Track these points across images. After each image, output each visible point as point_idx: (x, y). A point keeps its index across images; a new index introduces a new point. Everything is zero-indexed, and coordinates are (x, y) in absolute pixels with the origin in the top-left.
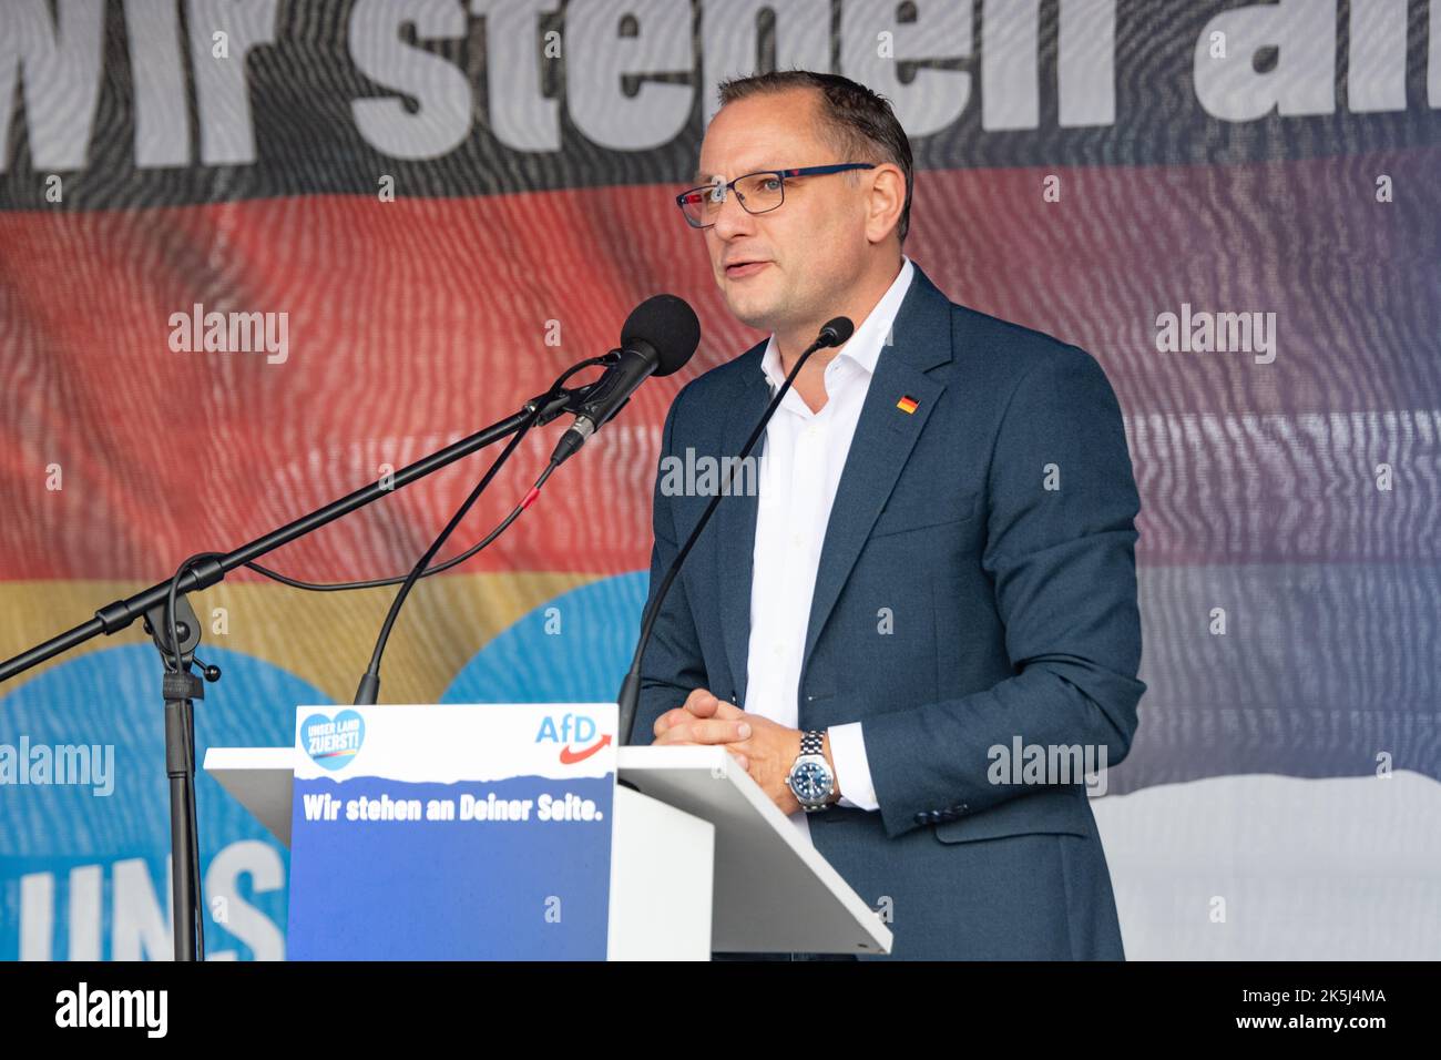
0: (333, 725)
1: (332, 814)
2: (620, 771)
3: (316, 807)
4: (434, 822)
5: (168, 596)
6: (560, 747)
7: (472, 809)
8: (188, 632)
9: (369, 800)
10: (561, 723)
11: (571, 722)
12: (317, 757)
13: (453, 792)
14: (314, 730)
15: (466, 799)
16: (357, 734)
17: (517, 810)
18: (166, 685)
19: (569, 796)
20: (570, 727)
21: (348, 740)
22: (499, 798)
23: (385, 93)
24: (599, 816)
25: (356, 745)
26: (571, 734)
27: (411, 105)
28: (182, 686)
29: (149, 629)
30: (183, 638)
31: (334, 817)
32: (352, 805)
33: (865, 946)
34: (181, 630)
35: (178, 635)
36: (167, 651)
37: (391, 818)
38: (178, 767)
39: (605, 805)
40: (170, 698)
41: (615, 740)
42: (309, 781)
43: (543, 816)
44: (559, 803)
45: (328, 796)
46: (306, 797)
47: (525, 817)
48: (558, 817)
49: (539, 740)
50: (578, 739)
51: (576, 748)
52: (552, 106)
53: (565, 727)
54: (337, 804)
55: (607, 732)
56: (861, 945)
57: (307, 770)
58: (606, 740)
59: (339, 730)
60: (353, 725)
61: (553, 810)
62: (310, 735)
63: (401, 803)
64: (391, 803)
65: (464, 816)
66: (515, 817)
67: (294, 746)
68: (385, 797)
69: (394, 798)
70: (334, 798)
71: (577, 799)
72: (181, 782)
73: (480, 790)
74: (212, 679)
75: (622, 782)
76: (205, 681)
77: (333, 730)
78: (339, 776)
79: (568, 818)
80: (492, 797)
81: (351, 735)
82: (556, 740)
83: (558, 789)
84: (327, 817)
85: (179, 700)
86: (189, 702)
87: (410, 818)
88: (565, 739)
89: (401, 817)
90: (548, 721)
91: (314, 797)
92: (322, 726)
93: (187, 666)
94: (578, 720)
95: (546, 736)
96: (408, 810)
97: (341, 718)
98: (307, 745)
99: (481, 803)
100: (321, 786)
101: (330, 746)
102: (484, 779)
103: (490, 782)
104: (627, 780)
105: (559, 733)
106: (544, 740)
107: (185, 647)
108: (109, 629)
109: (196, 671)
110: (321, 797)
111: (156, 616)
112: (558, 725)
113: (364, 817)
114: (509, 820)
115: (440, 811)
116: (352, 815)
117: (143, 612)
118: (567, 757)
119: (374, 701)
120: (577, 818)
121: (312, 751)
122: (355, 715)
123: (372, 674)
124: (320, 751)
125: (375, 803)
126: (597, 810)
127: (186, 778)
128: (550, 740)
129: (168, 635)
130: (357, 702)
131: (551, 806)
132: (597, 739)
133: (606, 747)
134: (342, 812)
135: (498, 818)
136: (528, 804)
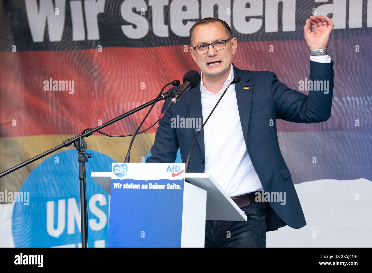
0: (120, 167)
1: (120, 187)
2: (185, 178)
3: (116, 186)
4: (143, 189)
5: (80, 138)
6: (172, 172)
7: (152, 186)
8: (84, 146)
9: (128, 184)
10: (172, 167)
11: (175, 167)
12: (116, 174)
13: (147, 182)
14: (116, 168)
15: (150, 184)
16: (126, 169)
17: (162, 187)
18: (79, 158)
19: (174, 184)
20: (174, 168)
21: (123, 170)
22: (158, 184)
23: (129, 24)
24: (181, 188)
25: (126, 172)
26: (174, 170)
27: (135, 27)
28: (83, 159)
29: (75, 146)
30: (83, 148)
31: (120, 188)
32: (124, 185)
33: (241, 219)
34: (82, 146)
35: (82, 147)
36: (79, 151)
37: (133, 188)
38: (82, 177)
39: (182, 186)
40: (80, 161)
41: (184, 171)
42: (115, 180)
43: (168, 188)
44: (171, 186)
45: (119, 183)
46: (114, 183)
47: (164, 188)
48: (171, 189)
49: (167, 171)
50: (176, 171)
51: (175, 173)
52: (167, 27)
53: (173, 168)
54: (121, 185)
55: (182, 169)
56: (240, 219)
57: (114, 177)
58: (182, 171)
59: (122, 168)
60: (125, 167)
61: (170, 187)
62: (115, 169)
63: (136, 185)
64: (133, 185)
65: (150, 188)
66: (161, 188)
67: (111, 172)
68: (132, 184)
69: (134, 184)
70: (120, 184)
71: (176, 184)
72: (82, 180)
73: (153, 182)
74: (89, 157)
75: (186, 181)
76: (88, 157)
77: (120, 168)
78: (122, 179)
79: (174, 189)
80: (156, 184)
81: (124, 169)
82: (171, 171)
83: (171, 182)
84: (119, 188)
85: (82, 162)
86: (84, 162)
87: (138, 188)
88: (173, 171)
89: (135, 188)
90: (169, 167)
91: (116, 183)
92: (118, 167)
93: (84, 155)
94: (176, 166)
95: (169, 170)
96: (137, 187)
97: (122, 165)
98: (114, 171)
99: (154, 185)
100: (117, 181)
101: (120, 172)
102: (155, 180)
103: (156, 180)
104: (187, 180)
105: (172, 170)
106: (168, 171)
107: (83, 150)
108: (66, 146)
109: (86, 155)
110: (117, 183)
111: (77, 143)
112: (171, 167)
113: (127, 188)
114: (160, 189)
115: (144, 187)
116: (124, 187)
117: (74, 142)
118: (174, 175)
119: (129, 162)
120: (176, 189)
121: (115, 173)
122: (126, 165)
123: (128, 156)
124: (117, 173)
125: (130, 185)
126: (180, 187)
127: (83, 180)
128: (170, 171)
129: (79, 147)
130: (125, 162)
131: (170, 186)
132: (180, 171)
133: (182, 173)
134: (122, 187)
135: (158, 188)
136: (165, 186)
